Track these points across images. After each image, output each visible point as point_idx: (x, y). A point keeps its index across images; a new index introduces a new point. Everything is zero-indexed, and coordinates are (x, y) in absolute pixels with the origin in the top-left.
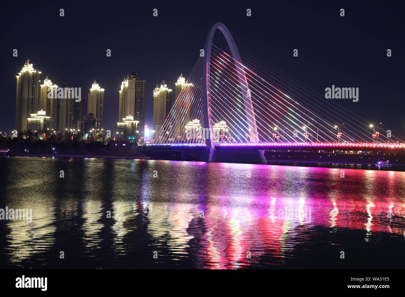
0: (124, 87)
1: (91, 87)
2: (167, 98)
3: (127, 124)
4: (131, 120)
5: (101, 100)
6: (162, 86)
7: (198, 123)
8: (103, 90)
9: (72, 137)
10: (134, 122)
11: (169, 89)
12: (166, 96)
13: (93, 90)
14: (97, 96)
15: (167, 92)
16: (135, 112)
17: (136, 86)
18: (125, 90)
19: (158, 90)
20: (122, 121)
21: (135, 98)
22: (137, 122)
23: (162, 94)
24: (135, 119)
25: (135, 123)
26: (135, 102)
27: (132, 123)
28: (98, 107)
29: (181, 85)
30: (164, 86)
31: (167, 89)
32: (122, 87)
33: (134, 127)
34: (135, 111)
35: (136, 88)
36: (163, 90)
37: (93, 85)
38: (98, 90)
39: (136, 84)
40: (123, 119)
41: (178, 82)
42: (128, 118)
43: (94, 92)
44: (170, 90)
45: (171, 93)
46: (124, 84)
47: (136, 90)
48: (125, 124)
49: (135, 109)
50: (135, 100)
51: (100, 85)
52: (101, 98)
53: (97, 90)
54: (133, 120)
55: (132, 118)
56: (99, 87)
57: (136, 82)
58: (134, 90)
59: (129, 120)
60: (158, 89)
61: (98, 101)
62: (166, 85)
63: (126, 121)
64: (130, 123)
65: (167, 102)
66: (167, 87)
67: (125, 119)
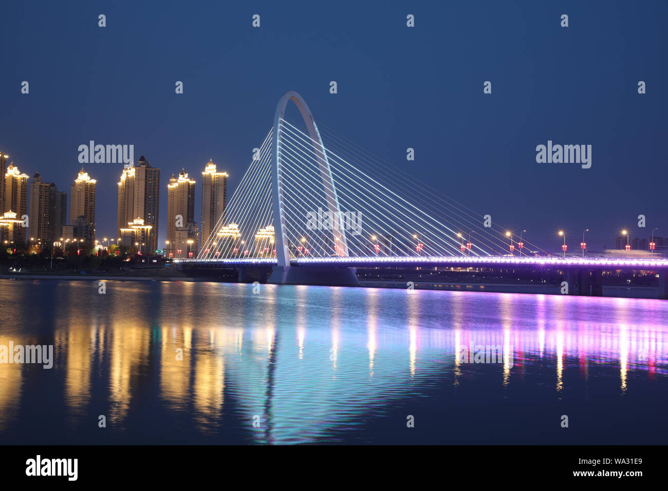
0: (127, 177)
1: (76, 177)
2: (189, 194)
3: (135, 230)
4: (140, 225)
5: (92, 196)
6: (181, 177)
7: (235, 229)
8: (94, 181)
9: (79, 251)
10: (146, 227)
11: (191, 180)
12: (187, 191)
13: (80, 181)
14: (86, 190)
15: (189, 184)
16: (145, 214)
17: (146, 176)
18: (128, 181)
19: (176, 182)
20: (127, 227)
21: (145, 194)
22: (149, 227)
23: (182, 187)
24: (146, 224)
25: (147, 229)
26: (145, 199)
27: (142, 229)
28: (87, 206)
29: (210, 176)
30: (184, 177)
31: (188, 180)
32: (123, 178)
33: (146, 235)
34: (145, 211)
35: (146, 179)
36: (182, 182)
37: (79, 174)
38: (87, 182)
39: (146, 173)
40: (130, 223)
41: (206, 170)
42: (136, 221)
43: (80, 185)
44: (193, 182)
45: (194, 186)
46: (127, 173)
47: (146, 182)
48: (132, 231)
49: (145, 208)
50: (145, 197)
51: (89, 175)
52: (91, 194)
53: (85, 182)
54: (143, 224)
55: (142, 222)
56: (89, 178)
57: (146, 171)
58: (144, 182)
59: (137, 225)
60: (174, 180)
61: (87, 198)
62: (186, 175)
63: (133, 227)
64: (139, 229)
65: (189, 198)
66: (189, 177)
67: (132, 223)
